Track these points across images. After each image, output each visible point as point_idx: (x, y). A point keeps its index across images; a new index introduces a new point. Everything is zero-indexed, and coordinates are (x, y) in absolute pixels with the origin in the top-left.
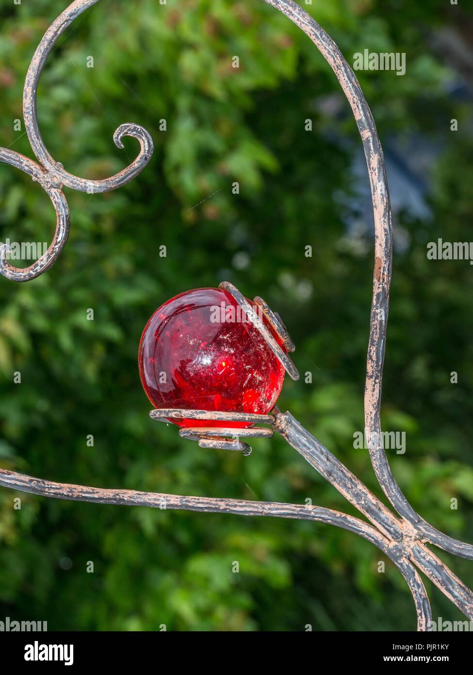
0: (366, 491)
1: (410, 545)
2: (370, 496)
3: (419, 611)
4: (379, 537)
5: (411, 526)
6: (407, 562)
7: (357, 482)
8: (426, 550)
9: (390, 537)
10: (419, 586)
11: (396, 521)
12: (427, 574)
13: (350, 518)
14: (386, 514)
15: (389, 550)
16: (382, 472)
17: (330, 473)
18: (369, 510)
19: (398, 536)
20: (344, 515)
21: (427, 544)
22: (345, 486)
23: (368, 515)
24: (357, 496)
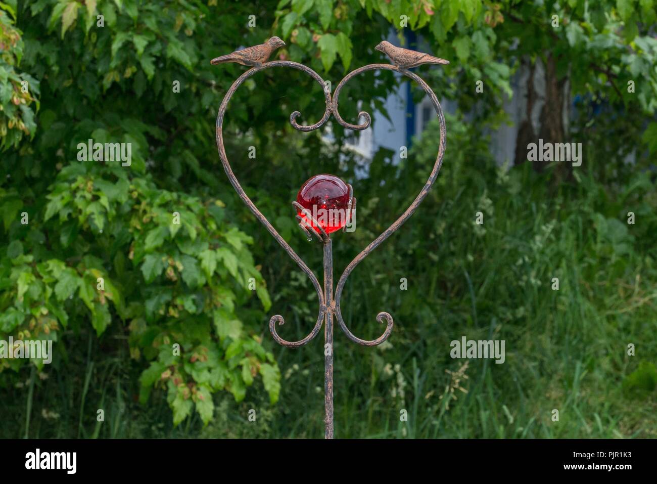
0: (332, 282)
1: (329, 310)
2: (331, 285)
3: (313, 331)
4: (323, 300)
5: (335, 305)
6: (323, 314)
7: (332, 278)
8: (332, 316)
9: (326, 302)
10: (320, 324)
11: (332, 299)
12: (326, 323)
13: (319, 286)
14: (331, 295)
15: (322, 306)
16: (342, 282)
17: (327, 268)
18: (327, 289)
19: (328, 304)
20: (319, 284)
21: (334, 315)
22: (328, 276)
23: (325, 290)
24: (328, 282)
